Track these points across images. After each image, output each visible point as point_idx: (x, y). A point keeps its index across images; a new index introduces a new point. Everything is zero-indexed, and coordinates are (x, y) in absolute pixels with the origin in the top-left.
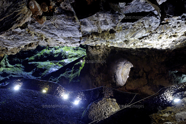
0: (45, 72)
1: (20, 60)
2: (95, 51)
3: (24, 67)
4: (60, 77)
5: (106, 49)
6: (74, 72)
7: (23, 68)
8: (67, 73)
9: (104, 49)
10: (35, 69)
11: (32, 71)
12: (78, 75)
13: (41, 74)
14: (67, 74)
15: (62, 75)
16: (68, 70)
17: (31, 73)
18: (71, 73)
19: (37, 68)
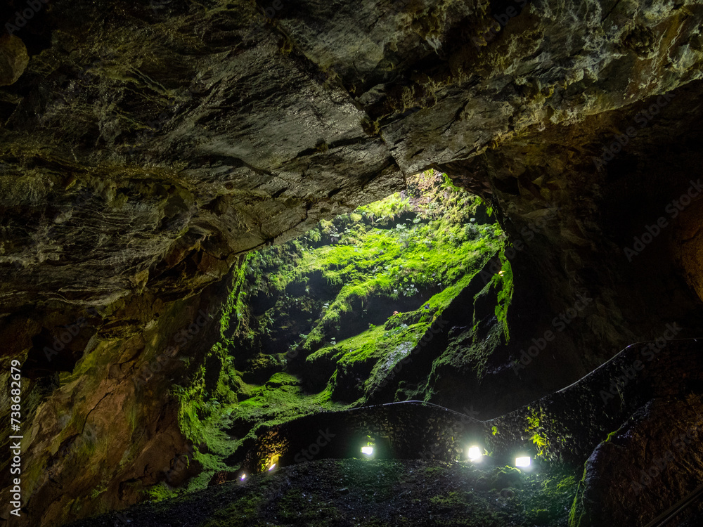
0: (375, 371)
1: (277, 358)
2: (532, 203)
3: (298, 378)
4: (433, 371)
5: (577, 168)
6: (482, 334)
7: (297, 384)
8: (455, 346)
9: (565, 171)
10: (335, 376)
11: (330, 386)
12: (502, 336)
13: (364, 386)
14: (458, 351)
15: (438, 362)
16: (457, 333)
17: (326, 393)
18: (471, 338)
19: (340, 366)
